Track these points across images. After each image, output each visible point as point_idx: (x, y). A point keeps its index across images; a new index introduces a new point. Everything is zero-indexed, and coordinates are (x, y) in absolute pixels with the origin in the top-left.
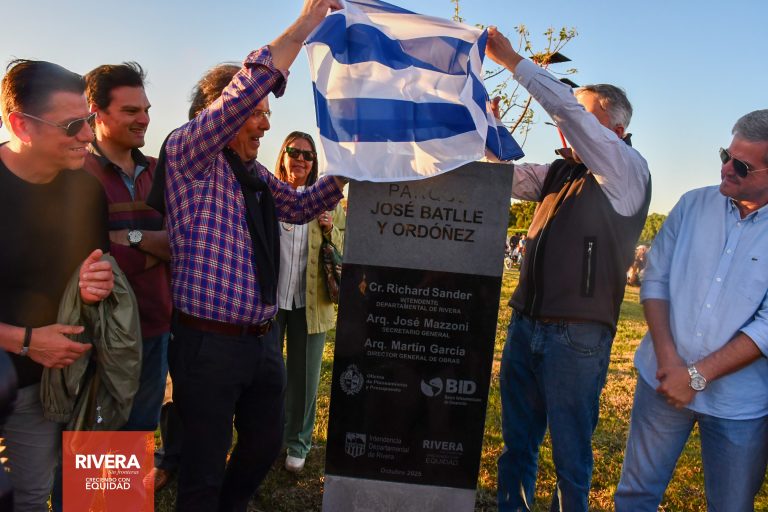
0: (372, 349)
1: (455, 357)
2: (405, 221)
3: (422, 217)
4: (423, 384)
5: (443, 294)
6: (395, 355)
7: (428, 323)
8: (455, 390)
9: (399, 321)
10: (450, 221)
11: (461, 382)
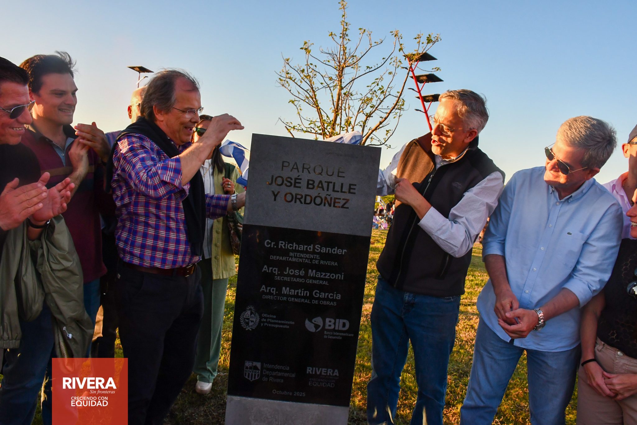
0: (267, 294)
1: (333, 300)
2: (294, 191)
3: (308, 188)
4: (307, 322)
5: (324, 250)
6: (285, 298)
7: (312, 273)
8: (332, 327)
9: (288, 271)
10: (330, 192)
11: (337, 320)
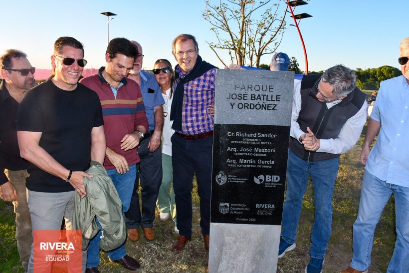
0: (230, 164)
1: (270, 165)
2: (243, 102)
3: (251, 99)
4: (255, 178)
5: (263, 136)
6: (241, 166)
7: (256, 150)
8: (270, 180)
9: (242, 149)
10: (265, 101)
11: (273, 176)
